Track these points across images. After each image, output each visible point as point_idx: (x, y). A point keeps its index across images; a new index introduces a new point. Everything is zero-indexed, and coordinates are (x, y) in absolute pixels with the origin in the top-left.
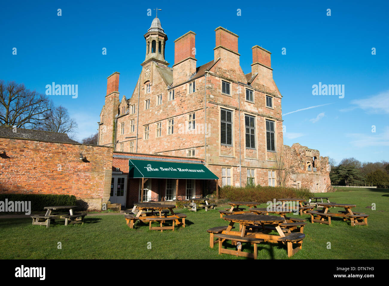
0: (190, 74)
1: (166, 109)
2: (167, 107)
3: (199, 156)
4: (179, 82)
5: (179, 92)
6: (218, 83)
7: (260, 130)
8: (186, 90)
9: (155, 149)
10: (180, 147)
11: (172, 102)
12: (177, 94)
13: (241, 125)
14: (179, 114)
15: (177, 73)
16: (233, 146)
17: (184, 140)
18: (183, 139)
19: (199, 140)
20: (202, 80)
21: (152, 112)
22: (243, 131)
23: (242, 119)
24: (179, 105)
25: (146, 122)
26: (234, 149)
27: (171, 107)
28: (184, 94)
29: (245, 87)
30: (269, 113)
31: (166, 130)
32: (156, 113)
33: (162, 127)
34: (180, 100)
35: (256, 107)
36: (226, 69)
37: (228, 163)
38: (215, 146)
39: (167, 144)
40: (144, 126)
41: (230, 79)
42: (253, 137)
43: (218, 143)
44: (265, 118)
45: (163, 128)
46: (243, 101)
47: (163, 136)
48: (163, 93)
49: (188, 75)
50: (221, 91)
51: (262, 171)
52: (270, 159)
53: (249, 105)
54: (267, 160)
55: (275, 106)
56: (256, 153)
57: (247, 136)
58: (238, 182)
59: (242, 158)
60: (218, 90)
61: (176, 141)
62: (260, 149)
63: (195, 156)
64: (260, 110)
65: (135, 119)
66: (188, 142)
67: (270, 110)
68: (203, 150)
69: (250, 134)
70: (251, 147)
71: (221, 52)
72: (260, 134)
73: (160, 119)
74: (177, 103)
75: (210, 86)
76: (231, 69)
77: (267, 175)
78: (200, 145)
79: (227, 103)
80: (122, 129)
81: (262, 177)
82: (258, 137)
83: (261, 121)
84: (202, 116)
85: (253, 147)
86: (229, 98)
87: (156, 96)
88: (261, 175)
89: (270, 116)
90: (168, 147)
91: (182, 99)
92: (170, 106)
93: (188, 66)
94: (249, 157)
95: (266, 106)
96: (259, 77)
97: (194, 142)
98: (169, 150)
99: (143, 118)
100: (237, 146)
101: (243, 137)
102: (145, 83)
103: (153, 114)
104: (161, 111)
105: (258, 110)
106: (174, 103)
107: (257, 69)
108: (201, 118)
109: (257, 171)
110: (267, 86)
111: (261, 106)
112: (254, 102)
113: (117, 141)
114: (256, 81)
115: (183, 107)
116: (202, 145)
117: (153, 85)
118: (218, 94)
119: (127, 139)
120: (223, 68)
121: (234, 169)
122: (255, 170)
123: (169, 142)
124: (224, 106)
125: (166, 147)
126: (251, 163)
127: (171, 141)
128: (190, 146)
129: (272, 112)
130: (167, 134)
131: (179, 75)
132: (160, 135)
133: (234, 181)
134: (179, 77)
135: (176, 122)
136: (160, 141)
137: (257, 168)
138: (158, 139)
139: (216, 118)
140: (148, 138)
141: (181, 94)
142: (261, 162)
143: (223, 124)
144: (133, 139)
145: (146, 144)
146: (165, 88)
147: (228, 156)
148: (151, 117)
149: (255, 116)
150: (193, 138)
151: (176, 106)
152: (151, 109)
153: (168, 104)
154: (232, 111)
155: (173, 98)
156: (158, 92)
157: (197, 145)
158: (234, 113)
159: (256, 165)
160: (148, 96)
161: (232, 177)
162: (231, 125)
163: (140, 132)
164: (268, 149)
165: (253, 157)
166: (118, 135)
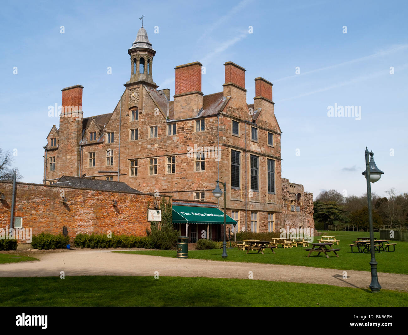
0: (197, 110)
1: (164, 144)
2: (165, 142)
3: (210, 199)
4: (182, 116)
5: (183, 128)
6: (229, 124)
7: (263, 171)
8: (192, 127)
9: (148, 188)
10: (185, 188)
11: (173, 138)
12: (180, 129)
13: (247, 166)
14: (182, 152)
15: (180, 106)
16: (241, 189)
17: (190, 181)
18: (188, 180)
19: (210, 183)
20: (214, 120)
21: (142, 145)
22: (249, 172)
23: (248, 160)
24: (183, 142)
25: (133, 156)
26: (241, 192)
27: (171, 144)
28: (190, 131)
29: (251, 126)
30: (270, 152)
31: (165, 168)
32: (149, 146)
33: (158, 164)
34: (185, 137)
35: (259, 146)
36: (236, 108)
37: (236, 206)
39: (166, 184)
40: (129, 161)
41: (238, 118)
42: (256, 178)
43: (229, 186)
44: (267, 158)
45: (161, 166)
46: (249, 141)
47: (160, 174)
48: (159, 125)
49: (195, 110)
50: (231, 132)
51: (263, 214)
52: (270, 201)
53: (254, 144)
54: (267, 202)
55: (275, 144)
56: (258, 195)
57: (252, 177)
58: (244, 225)
59: (247, 201)
60: (229, 131)
61: (180, 182)
62: (262, 191)
63: (205, 199)
64: (262, 149)
65: (114, 150)
66: (196, 184)
67: (271, 148)
69: (254, 175)
70: (255, 189)
71: (231, 90)
72: (263, 175)
73: (155, 155)
74: (181, 140)
75: (223, 127)
76: (240, 107)
77: (267, 219)
78: (211, 188)
79: (236, 145)
80: (91, 160)
81: (263, 220)
82: (261, 179)
83: (263, 161)
85: (256, 189)
86: (238, 139)
87: (148, 127)
88: (263, 218)
89: (271, 155)
90: (168, 187)
91: (187, 136)
92: (170, 142)
93: (196, 100)
94: (253, 200)
95: (268, 145)
96: (263, 113)
97: (204, 185)
98: (170, 191)
99: (128, 150)
100: (244, 188)
101: (249, 179)
102: (130, 109)
103: (144, 147)
104: (157, 145)
105: (261, 149)
106: (176, 139)
107: (261, 104)
108: (212, 159)
109: (259, 214)
110: (269, 122)
111: (264, 145)
112: (258, 141)
113: (83, 174)
114: (260, 118)
115: (188, 146)
117: (143, 113)
118: (229, 135)
119: (101, 174)
120: (233, 107)
121: (241, 213)
122: (258, 214)
123: (169, 182)
124: (234, 147)
125: (166, 188)
126: (255, 206)
127: (173, 182)
128: (198, 189)
129: (273, 150)
130: (166, 173)
131: (183, 109)
132: (156, 173)
133: (241, 225)
134: (182, 110)
135: (180, 161)
136: (156, 180)
137: (259, 211)
138: (153, 177)
139: (227, 160)
140: (136, 174)
141: (186, 131)
142: (262, 205)
143: (233, 166)
144: (112, 174)
145: (133, 181)
146: (162, 119)
147: (237, 200)
148: (140, 151)
149: (259, 156)
150: (202, 180)
151: (178, 143)
152: (140, 141)
153: (168, 139)
154: (240, 152)
155: (174, 133)
156: (152, 123)
157: (207, 189)
158: (241, 154)
159: (259, 208)
160: (135, 124)
161: (239, 220)
162: (239, 166)
163: (124, 167)
164: (269, 190)
165: (256, 200)
166: (85, 167)
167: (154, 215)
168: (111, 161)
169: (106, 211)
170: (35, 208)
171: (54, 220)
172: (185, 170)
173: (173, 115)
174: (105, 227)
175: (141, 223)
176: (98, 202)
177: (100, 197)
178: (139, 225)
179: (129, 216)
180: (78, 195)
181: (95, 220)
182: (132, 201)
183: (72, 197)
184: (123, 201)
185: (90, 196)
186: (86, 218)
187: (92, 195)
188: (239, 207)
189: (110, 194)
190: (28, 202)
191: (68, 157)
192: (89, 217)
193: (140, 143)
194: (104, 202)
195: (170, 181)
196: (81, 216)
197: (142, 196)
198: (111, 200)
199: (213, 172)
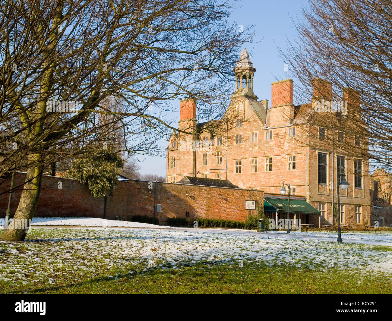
0: (290, 119)
1: (263, 147)
2: (263, 145)
3: (299, 193)
5: (278, 134)
6: (316, 130)
8: (285, 133)
9: (250, 183)
10: (279, 184)
11: (270, 142)
12: (276, 135)
13: (334, 166)
14: (278, 154)
15: (275, 116)
16: (327, 185)
17: (284, 178)
18: (282, 178)
19: (300, 180)
21: (245, 147)
22: (335, 171)
23: (334, 160)
24: (278, 146)
25: (238, 157)
26: (328, 187)
27: (268, 147)
28: (283, 136)
29: (337, 131)
31: (263, 167)
32: (251, 149)
33: (258, 164)
34: (279, 142)
35: (346, 148)
37: (323, 200)
38: (314, 186)
39: (264, 180)
40: (234, 160)
41: (325, 125)
43: (316, 183)
44: (353, 158)
45: (260, 165)
47: (259, 172)
48: (258, 132)
49: (288, 120)
50: (318, 137)
51: (350, 206)
52: (356, 195)
54: (354, 196)
55: (363, 145)
56: (345, 190)
58: (331, 216)
59: (334, 195)
60: (316, 137)
61: (276, 178)
63: (295, 193)
65: (222, 151)
66: (288, 180)
68: (304, 189)
69: (341, 173)
72: (349, 173)
73: (256, 156)
74: (276, 144)
75: (311, 134)
77: (353, 210)
78: (300, 184)
79: (323, 148)
80: (204, 159)
81: (350, 212)
82: (348, 176)
83: (349, 160)
84: (302, 159)
86: (325, 143)
87: (250, 133)
88: (349, 210)
89: (358, 156)
91: (281, 141)
92: (267, 145)
93: (288, 111)
95: (355, 146)
97: (295, 181)
98: (267, 186)
99: (233, 152)
101: (335, 176)
102: (235, 118)
103: (246, 150)
104: (257, 148)
105: (347, 150)
106: (272, 143)
108: (302, 160)
109: (346, 206)
111: (351, 147)
112: (344, 144)
113: (198, 171)
115: (282, 149)
116: (303, 184)
118: (316, 140)
119: (212, 171)
121: (327, 205)
123: (267, 179)
124: (321, 150)
125: (264, 183)
127: (270, 178)
128: (291, 184)
129: (360, 151)
130: (264, 171)
131: (278, 118)
132: (256, 171)
133: (327, 215)
134: (277, 120)
135: (275, 161)
136: (256, 177)
137: (346, 204)
138: (254, 174)
139: (315, 161)
140: (240, 172)
141: (280, 137)
142: (349, 198)
143: (319, 166)
144: (221, 171)
145: (238, 177)
146: (261, 127)
147: (323, 194)
148: (244, 153)
149: (345, 156)
150: (293, 177)
151: (274, 147)
152: (243, 145)
153: (265, 143)
154: (327, 154)
155: (271, 138)
156: (252, 130)
157: (298, 184)
158: (327, 156)
159: (345, 202)
160: (239, 131)
161: (326, 211)
162: (325, 166)
163: (230, 166)
164: (356, 186)
165: (343, 194)
166: (199, 165)
167: (250, 205)
168: (220, 161)
169: (215, 202)
170: (168, 199)
171: (181, 207)
172: (279, 169)
173: (270, 123)
174: (214, 213)
175: (240, 211)
176: (209, 195)
177: (210, 192)
178: (238, 212)
179: (231, 205)
180: (196, 190)
181: (207, 207)
182: (233, 194)
183: (192, 191)
184: (226, 194)
185: (204, 191)
186: (201, 206)
187: (205, 190)
188: (325, 200)
189: (217, 189)
190: (165, 195)
191: (185, 157)
192: (203, 205)
193: (243, 146)
194: (213, 195)
195: (268, 177)
196: (197, 204)
197: (241, 191)
198: (218, 194)
199: (302, 171)
